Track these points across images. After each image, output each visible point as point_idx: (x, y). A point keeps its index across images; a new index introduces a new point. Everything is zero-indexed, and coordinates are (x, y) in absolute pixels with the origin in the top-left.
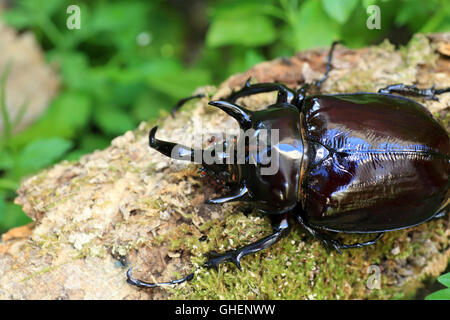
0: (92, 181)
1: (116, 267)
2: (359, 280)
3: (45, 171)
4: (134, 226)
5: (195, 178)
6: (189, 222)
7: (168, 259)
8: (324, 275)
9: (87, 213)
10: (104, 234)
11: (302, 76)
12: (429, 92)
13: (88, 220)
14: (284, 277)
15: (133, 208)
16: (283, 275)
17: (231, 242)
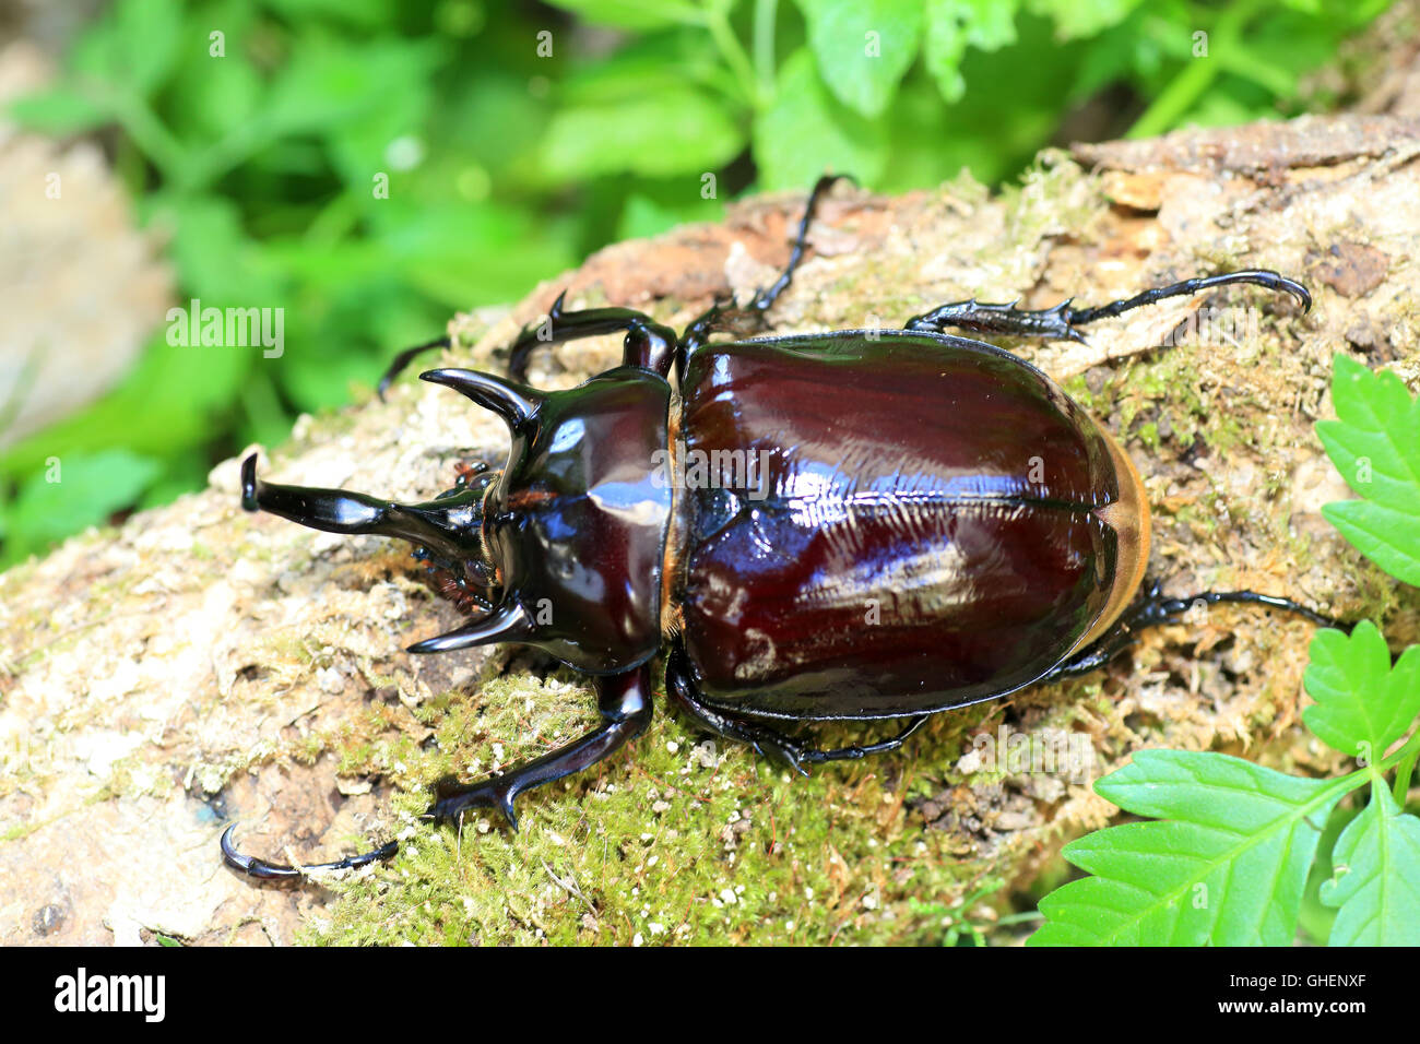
0: (140, 589)
1: (199, 821)
2: (872, 843)
3: (32, 559)
4: (247, 711)
5: (413, 576)
6: (393, 698)
7: (340, 798)
8: (765, 834)
9: (128, 674)
10: (168, 734)
11: (726, 279)
12: (1054, 319)
13: (129, 694)
14: (648, 844)
15: (248, 662)
16: (646, 837)
17: (499, 751)
